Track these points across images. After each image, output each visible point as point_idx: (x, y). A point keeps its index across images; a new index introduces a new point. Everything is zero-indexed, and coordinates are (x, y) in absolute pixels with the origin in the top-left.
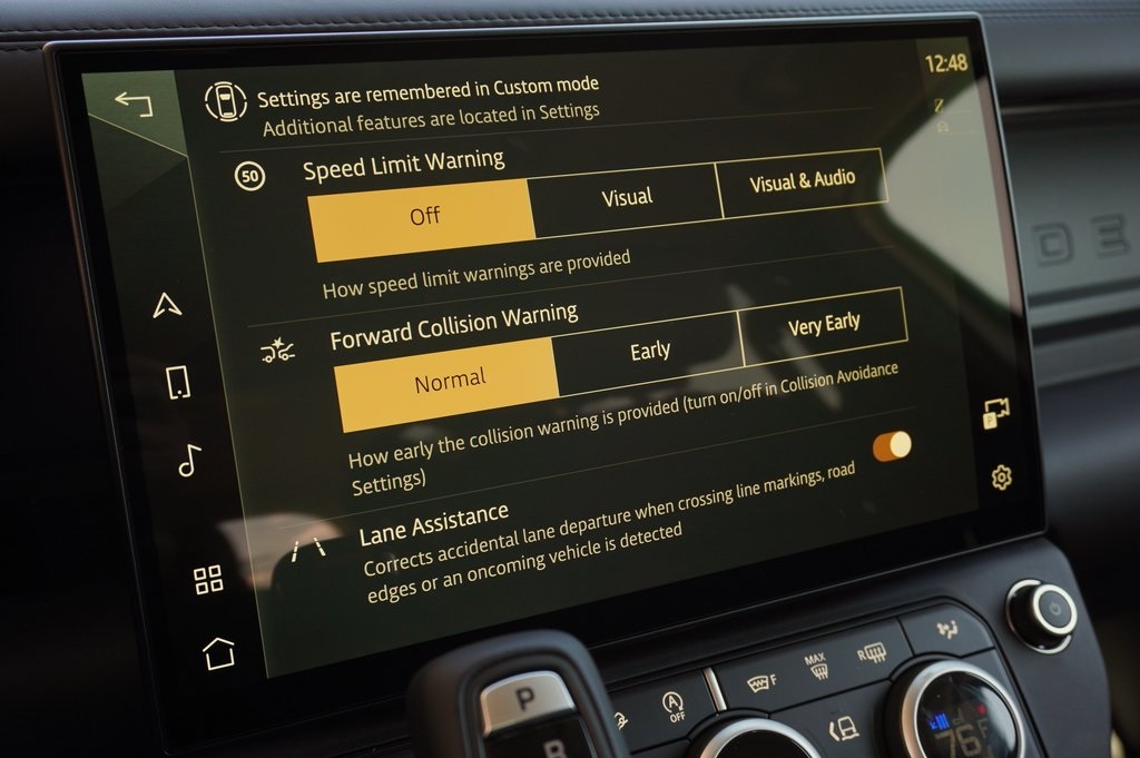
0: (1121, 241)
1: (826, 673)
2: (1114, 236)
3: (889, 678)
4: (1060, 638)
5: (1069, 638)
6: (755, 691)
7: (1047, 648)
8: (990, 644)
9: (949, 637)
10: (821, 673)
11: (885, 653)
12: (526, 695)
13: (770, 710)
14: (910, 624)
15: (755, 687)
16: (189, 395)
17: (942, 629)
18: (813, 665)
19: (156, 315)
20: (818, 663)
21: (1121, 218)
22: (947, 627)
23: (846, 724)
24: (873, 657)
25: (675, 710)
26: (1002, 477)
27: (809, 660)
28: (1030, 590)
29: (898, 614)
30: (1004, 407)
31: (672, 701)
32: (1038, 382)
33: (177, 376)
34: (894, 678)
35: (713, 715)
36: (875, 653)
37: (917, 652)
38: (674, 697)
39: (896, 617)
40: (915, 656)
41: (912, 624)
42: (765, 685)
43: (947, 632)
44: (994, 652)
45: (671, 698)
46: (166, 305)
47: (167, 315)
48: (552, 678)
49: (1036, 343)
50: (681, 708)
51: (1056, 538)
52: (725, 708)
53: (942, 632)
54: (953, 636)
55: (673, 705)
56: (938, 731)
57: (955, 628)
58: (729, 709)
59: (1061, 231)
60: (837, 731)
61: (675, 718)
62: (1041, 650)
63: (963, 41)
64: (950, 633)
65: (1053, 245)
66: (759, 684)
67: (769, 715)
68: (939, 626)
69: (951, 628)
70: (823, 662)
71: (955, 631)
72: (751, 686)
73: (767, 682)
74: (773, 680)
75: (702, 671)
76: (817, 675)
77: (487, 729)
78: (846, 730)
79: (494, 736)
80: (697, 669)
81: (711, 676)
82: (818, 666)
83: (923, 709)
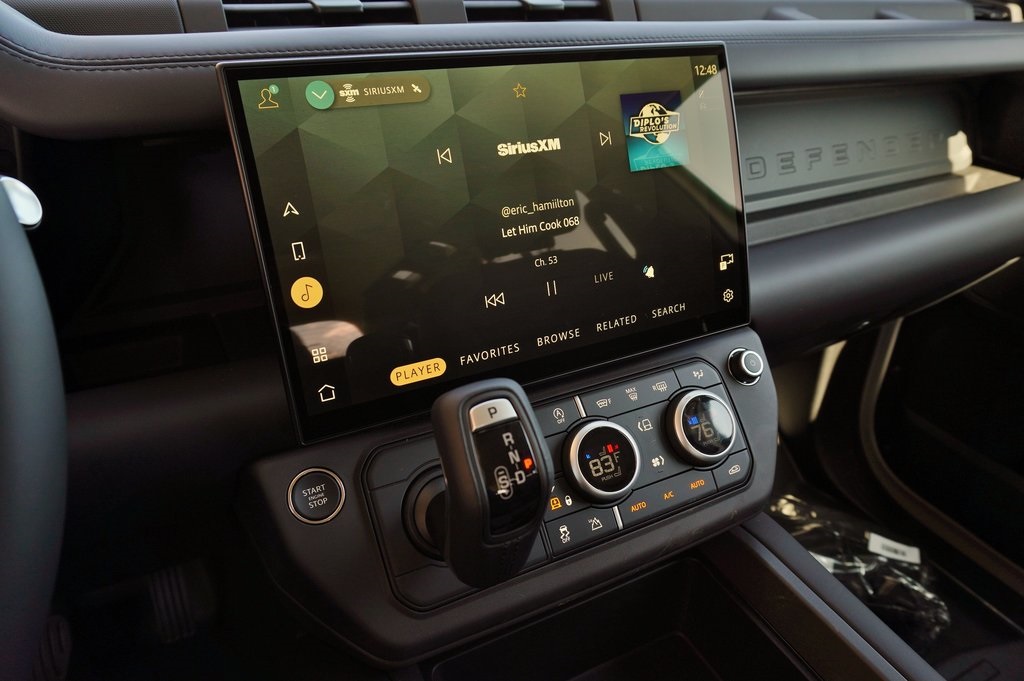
0: (792, 166)
1: (637, 398)
2: (789, 163)
3: (668, 400)
4: (754, 378)
6: (600, 407)
7: (748, 383)
8: (720, 382)
9: (699, 378)
10: (634, 398)
11: (666, 387)
12: (493, 411)
13: (608, 416)
14: (678, 372)
15: (600, 405)
16: (304, 258)
17: (695, 374)
18: (630, 393)
19: (285, 215)
21: (792, 153)
22: (698, 373)
23: (646, 423)
24: (660, 389)
25: (560, 417)
26: (728, 295)
27: (628, 391)
28: (741, 353)
29: (672, 367)
30: (730, 259)
31: (558, 413)
32: (748, 243)
33: (298, 248)
34: (671, 399)
35: (579, 419)
36: (662, 386)
37: (682, 386)
38: (560, 411)
40: (682, 388)
41: (680, 372)
42: (605, 404)
44: (721, 386)
45: (558, 412)
46: (290, 209)
47: (291, 215)
49: (748, 222)
50: (563, 416)
51: (753, 327)
52: (585, 415)
53: (696, 376)
54: (701, 377)
55: (559, 415)
56: (693, 425)
57: (702, 373)
58: (587, 416)
59: (760, 160)
60: (641, 426)
61: (560, 421)
62: (745, 383)
63: (714, 57)
64: (699, 376)
65: (756, 168)
66: (602, 403)
67: (608, 419)
68: (694, 372)
69: (700, 374)
70: (635, 392)
71: (702, 375)
72: (598, 405)
73: (606, 402)
74: (610, 401)
75: (573, 397)
76: (632, 398)
77: (474, 428)
78: (647, 426)
79: (477, 431)
80: (570, 396)
81: (578, 399)
82: (632, 393)
83: (685, 415)
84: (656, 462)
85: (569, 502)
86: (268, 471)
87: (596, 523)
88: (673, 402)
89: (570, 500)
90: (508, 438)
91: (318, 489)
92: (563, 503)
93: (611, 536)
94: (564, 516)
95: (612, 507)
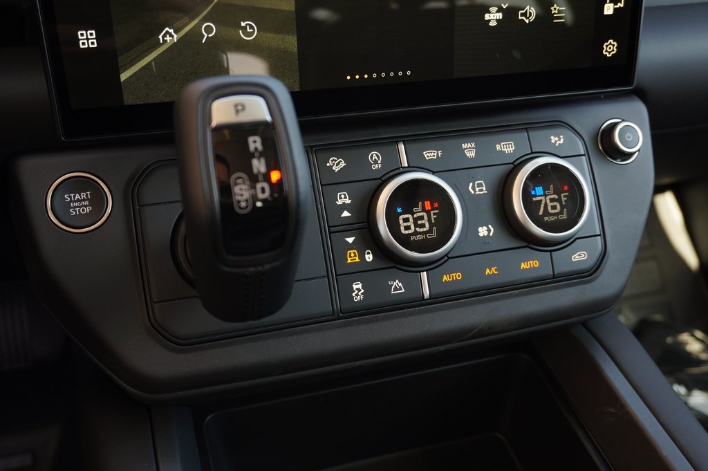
1: (474, 155)
3: (512, 163)
4: (631, 155)
6: (427, 159)
7: (622, 161)
8: (583, 153)
9: (557, 145)
10: (471, 154)
11: (514, 148)
12: (240, 108)
13: (434, 171)
14: (533, 134)
15: (428, 157)
17: (553, 139)
18: (467, 149)
20: (470, 148)
22: (557, 139)
23: (480, 185)
24: (505, 150)
25: (376, 162)
26: (610, 48)
27: (465, 146)
28: (614, 125)
29: (527, 127)
30: (620, 1)
31: (375, 157)
34: (516, 163)
35: (399, 168)
36: (507, 147)
37: (534, 151)
38: (376, 154)
39: (526, 129)
40: (531, 153)
41: (535, 135)
42: (434, 156)
43: (556, 142)
44: (584, 157)
45: (374, 155)
48: (260, 102)
50: (379, 162)
51: (641, 94)
52: (407, 165)
53: (553, 141)
54: (559, 144)
55: (375, 159)
57: (562, 140)
58: (409, 167)
60: (473, 188)
61: (375, 167)
62: (615, 160)
64: (558, 142)
66: (430, 154)
67: (434, 173)
68: (552, 137)
69: (559, 140)
70: (473, 148)
71: (562, 142)
72: (426, 155)
73: (436, 154)
74: (440, 154)
75: (397, 143)
76: (468, 155)
77: (214, 124)
78: (479, 188)
79: (219, 129)
80: (394, 142)
81: (402, 147)
82: (469, 150)
83: (528, 182)
84: (483, 231)
85: (369, 257)
86: (30, 167)
87: (397, 286)
88: (517, 167)
89: (371, 256)
90: (255, 143)
91: (83, 196)
92: (362, 257)
93: (414, 303)
94: (360, 271)
95: (420, 272)
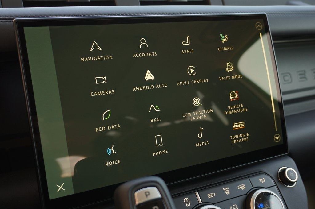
1: (229, 193)
3: (246, 194)
4: (293, 183)
5: (296, 182)
7: (290, 186)
8: (274, 185)
9: (263, 182)
11: (245, 187)
14: (252, 179)
17: (261, 180)
18: (225, 190)
23: (235, 207)
24: (242, 188)
25: (187, 203)
27: (224, 189)
28: (284, 170)
29: (248, 176)
31: (187, 201)
35: (198, 204)
36: (242, 187)
37: (254, 187)
39: (248, 177)
40: (254, 188)
43: (262, 181)
44: (275, 187)
45: (186, 200)
50: (189, 203)
51: (291, 155)
52: (201, 202)
53: (261, 181)
56: (261, 208)
58: (202, 203)
60: (232, 208)
61: (188, 205)
62: (288, 186)
64: (263, 181)
67: (214, 204)
68: (260, 179)
69: (263, 180)
70: (228, 190)
71: (264, 181)
75: (195, 192)
76: (227, 193)
80: (193, 192)
81: (197, 194)
82: (227, 190)
83: (256, 202)
88: (249, 195)
